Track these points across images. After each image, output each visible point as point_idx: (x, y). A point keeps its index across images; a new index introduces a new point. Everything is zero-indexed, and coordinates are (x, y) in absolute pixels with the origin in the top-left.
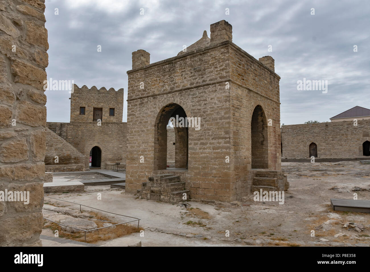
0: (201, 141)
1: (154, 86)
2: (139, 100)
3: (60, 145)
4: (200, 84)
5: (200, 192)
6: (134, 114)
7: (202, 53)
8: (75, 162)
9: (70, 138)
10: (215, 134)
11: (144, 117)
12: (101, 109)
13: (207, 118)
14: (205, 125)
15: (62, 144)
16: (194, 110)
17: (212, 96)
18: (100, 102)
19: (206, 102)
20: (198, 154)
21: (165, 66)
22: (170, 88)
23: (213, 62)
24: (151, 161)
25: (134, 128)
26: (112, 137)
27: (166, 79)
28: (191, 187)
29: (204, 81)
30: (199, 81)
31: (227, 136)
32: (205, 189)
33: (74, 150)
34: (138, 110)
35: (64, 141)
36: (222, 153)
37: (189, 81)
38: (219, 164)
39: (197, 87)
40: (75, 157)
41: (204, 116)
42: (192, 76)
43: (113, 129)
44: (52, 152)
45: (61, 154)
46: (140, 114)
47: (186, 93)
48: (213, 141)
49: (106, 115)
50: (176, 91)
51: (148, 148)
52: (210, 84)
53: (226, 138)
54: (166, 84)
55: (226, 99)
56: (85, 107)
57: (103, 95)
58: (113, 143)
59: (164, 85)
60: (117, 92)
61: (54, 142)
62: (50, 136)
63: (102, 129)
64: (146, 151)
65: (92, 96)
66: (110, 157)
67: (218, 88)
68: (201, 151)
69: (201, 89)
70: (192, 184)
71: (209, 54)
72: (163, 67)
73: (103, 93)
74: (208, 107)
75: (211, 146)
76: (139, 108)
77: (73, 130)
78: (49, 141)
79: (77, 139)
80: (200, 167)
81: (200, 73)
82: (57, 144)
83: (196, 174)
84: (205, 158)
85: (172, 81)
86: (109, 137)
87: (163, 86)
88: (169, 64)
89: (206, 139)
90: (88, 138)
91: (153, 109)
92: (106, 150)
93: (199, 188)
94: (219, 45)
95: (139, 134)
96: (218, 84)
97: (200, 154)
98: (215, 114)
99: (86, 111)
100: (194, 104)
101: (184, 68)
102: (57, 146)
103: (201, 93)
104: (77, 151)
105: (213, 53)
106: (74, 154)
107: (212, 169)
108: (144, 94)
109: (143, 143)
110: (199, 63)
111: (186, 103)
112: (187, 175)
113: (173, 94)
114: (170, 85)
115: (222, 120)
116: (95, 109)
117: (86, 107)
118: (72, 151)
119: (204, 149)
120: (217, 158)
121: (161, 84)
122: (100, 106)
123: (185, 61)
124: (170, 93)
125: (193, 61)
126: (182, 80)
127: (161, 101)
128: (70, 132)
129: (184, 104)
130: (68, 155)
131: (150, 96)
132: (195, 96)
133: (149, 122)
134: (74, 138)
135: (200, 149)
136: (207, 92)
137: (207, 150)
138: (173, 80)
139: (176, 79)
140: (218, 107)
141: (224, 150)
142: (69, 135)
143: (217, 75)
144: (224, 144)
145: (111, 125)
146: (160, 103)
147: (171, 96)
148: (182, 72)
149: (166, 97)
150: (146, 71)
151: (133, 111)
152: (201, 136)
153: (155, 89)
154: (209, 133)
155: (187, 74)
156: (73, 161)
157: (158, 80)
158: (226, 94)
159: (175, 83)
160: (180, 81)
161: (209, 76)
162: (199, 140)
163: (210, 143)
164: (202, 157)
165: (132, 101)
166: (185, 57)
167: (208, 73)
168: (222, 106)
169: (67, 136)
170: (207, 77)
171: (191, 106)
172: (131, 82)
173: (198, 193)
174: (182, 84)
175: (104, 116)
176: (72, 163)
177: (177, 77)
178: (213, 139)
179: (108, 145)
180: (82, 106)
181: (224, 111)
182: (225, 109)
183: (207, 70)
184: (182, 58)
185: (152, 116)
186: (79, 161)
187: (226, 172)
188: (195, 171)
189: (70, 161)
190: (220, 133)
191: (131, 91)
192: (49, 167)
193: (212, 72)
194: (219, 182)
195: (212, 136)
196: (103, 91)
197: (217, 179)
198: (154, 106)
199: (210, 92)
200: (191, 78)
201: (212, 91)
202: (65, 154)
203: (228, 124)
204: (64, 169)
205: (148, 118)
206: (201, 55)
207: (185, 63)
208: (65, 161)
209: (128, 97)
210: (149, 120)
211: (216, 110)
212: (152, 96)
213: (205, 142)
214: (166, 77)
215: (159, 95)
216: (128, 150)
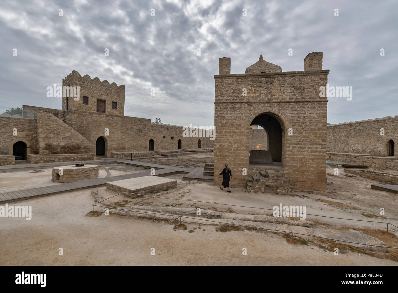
0: (300, 145)
1: (249, 94)
2: (229, 104)
3: (68, 134)
4: (300, 100)
5: (298, 184)
6: (224, 116)
7: (302, 75)
8: (84, 151)
9: (74, 127)
10: (313, 141)
11: (236, 120)
12: (104, 101)
13: (305, 128)
14: (303, 133)
15: (71, 132)
16: (292, 120)
17: (312, 112)
18: (103, 95)
19: (305, 116)
20: (296, 155)
21: (262, 79)
22: (268, 99)
23: (312, 84)
24: (245, 159)
25: (224, 129)
26: (117, 129)
27: (262, 90)
28: (289, 180)
29: (303, 98)
30: (299, 97)
31: (324, 143)
32: (302, 182)
33: (83, 140)
34: (229, 113)
35: (72, 130)
36: (319, 156)
37: (288, 96)
38: (316, 164)
39: (297, 102)
40: (85, 147)
41: (303, 126)
42: (291, 92)
43: (117, 122)
44: (60, 140)
45: (69, 142)
46: (231, 117)
47: (285, 106)
48: (311, 146)
49: (109, 108)
50: (275, 102)
51: (241, 148)
52: (310, 102)
53: (323, 145)
54: (263, 94)
55: (324, 116)
56: (88, 97)
57: (106, 88)
58: (117, 134)
59: (261, 95)
60: (118, 87)
61: (62, 130)
62: (56, 123)
63: (107, 120)
64: (239, 150)
65: (95, 87)
66: (115, 146)
67: (317, 106)
68: (299, 153)
69: (301, 104)
70: (290, 178)
71: (309, 77)
72: (260, 79)
73: (106, 86)
74: (307, 119)
75: (309, 150)
76: (230, 111)
77: (77, 119)
78: (55, 129)
79: (82, 128)
80: (298, 165)
81: (300, 91)
82: (65, 132)
83: (294, 171)
84: (302, 158)
85: (269, 93)
86: (114, 129)
87: (259, 96)
88: (266, 78)
89: (304, 144)
90: (94, 128)
91: (247, 114)
92: (112, 140)
93: (297, 181)
94: (320, 71)
95: (230, 134)
96: (317, 103)
97: (298, 155)
98: (313, 126)
99: (89, 101)
100: (292, 116)
101: (283, 84)
102: (64, 135)
103: (300, 107)
104: (87, 140)
105: (313, 77)
106: (84, 144)
107: (309, 167)
108: (237, 99)
109: (235, 143)
110: (298, 83)
111: (285, 114)
112: (285, 171)
113: (271, 104)
114: (267, 96)
115: (320, 131)
116: (99, 101)
117: (90, 97)
118: (82, 141)
119: (302, 151)
120: (314, 159)
121: (257, 94)
122: (103, 98)
123: (284, 78)
124: (267, 103)
125: (293, 80)
126: (280, 94)
127: (257, 109)
128: (75, 120)
129: (282, 114)
130: (77, 144)
131: (244, 103)
132: (294, 109)
133: (242, 125)
134: (79, 127)
135: (298, 151)
136: (306, 108)
137: (305, 153)
138: (271, 93)
139: (273, 92)
140: (316, 120)
141: (321, 154)
142: (73, 124)
143: (316, 95)
144: (321, 149)
145: (116, 117)
146: (256, 110)
147: (269, 106)
148: (281, 87)
149: (262, 106)
150: (239, 79)
151: (222, 113)
152: (300, 141)
153: (250, 97)
154: (307, 140)
155: (286, 90)
156: (82, 151)
157: (254, 90)
158: (324, 111)
159: (273, 95)
160: (278, 94)
161: (308, 95)
162: (298, 144)
163: (308, 148)
164: (300, 158)
165: (221, 104)
166: (285, 75)
167: (308, 92)
168: (320, 120)
169: (71, 124)
170: (306, 95)
171: (290, 116)
172: (219, 86)
173: (295, 185)
174: (281, 98)
175: (108, 108)
176: (82, 152)
177: (274, 91)
178: (311, 144)
179: (113, 136)
180: (85, 96)
181: (322, 124)
182: (323, 123)
183: (306, 90)
184: (281, 76)
185: (246, 120)
186: (89, 151)
187: (322, 170)
188: (293, 168)
189: (80, 151)
190: (318, 141)
191: (220, 95)
192: (57, 157)
193: (311, 92)
194: (316, 177)
195: (310, 142)
196: (106, 84)
197: (314, 175)
198: (249, 112)
199: (309, 107)
200: (290, 94)
201: (311, 107)
202: (74, 143)
203: (325, 134)
204: (74, 159)
205: (241, 121)
206: (301, 76)
207: (285, 80)
208: (74, 151)
209: (215, 100)
210: (242, 123)
211: (314, 122)
212: (246, 103)
213: (303, 146)
214: (262, 89)
215: (255, 103)
216: (216, 148)
